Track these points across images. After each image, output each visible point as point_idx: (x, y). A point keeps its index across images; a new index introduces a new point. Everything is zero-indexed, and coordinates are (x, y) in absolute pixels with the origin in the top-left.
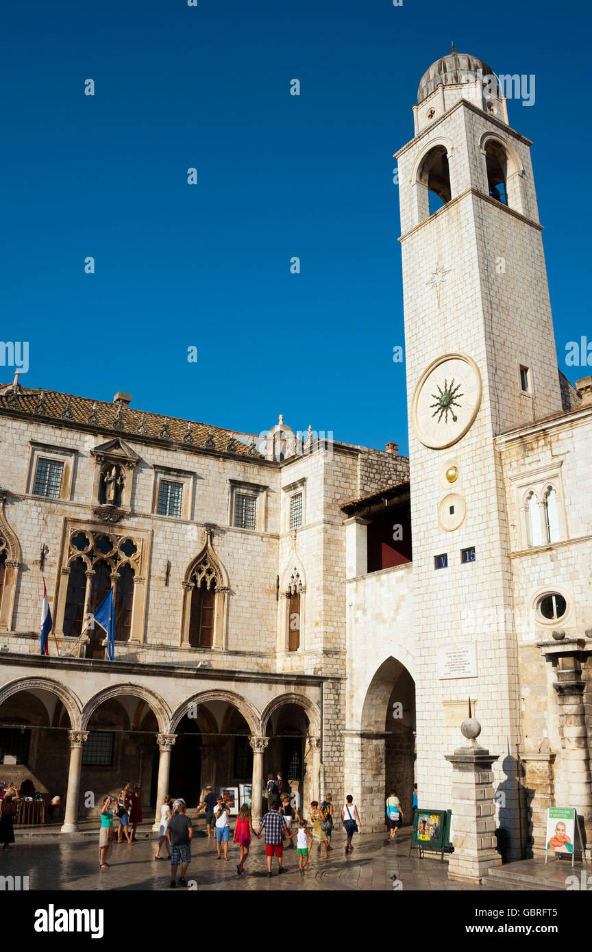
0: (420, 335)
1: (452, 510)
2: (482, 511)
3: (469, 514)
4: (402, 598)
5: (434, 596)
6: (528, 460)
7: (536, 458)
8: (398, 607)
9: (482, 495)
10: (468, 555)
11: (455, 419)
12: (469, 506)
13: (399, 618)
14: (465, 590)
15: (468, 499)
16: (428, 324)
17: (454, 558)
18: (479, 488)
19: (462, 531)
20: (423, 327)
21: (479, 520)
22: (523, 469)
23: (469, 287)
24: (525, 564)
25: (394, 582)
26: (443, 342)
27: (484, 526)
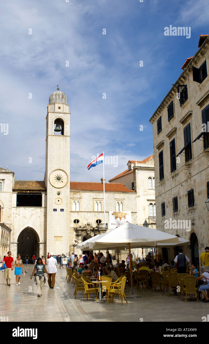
0: (53, 161)
1: (59, 201)
2: (66, 203)
3: (63, 203)
4: (33, 214)
5: (53, 216)
6: (75, 196)
7: (77, 196)
8: (32, 215)
9: (67, 200)
10: (62, 210)
11: (62, 182)
12: (63, 201)
13: (31, 218)
14: (61, 216)
15: (63, 200)
16: (55, 160)
17: (59, 210)
18: (66, 198)
19: (61, 205)
20: (53, 160)
21: (65, 204)
22: (74, 197)
23: (67, 157)
24: (72, 214)
25: (30, 210)
26: (59, 165)
27: (66, 206)
